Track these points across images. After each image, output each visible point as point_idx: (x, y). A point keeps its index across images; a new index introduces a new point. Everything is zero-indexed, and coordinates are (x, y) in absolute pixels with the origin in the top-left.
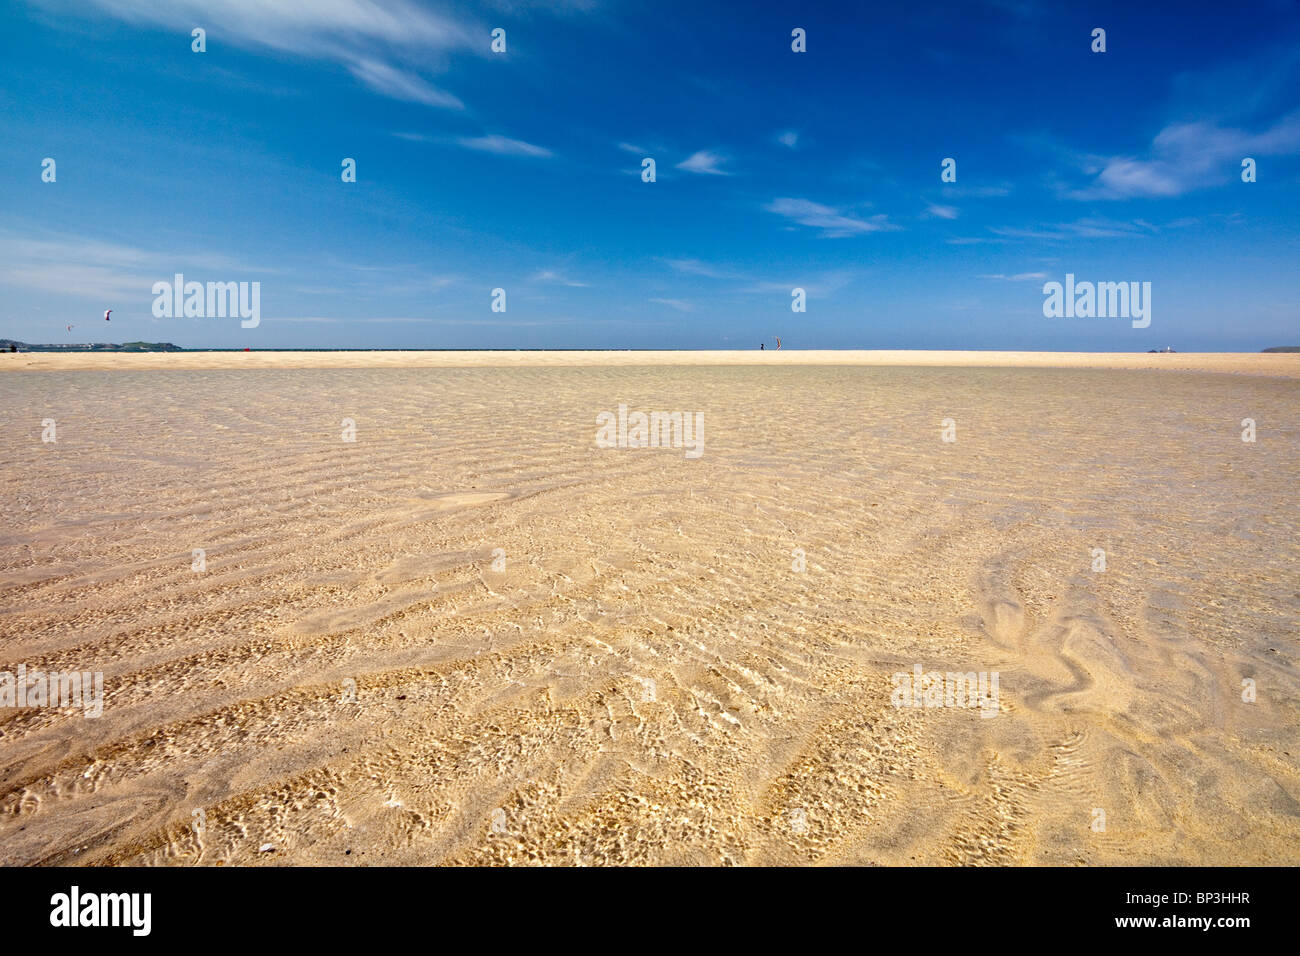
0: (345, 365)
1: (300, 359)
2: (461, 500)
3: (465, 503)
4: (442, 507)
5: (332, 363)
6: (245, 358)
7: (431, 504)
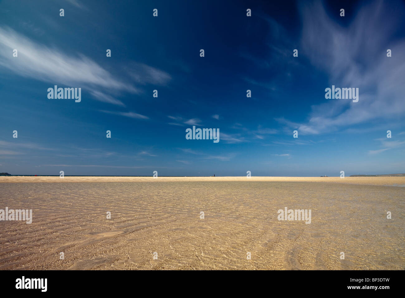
0: (71, 182)
1: (54, 179)
2: (105, 235)
3: (107, 236)
4: (98, 238)
5: (66, 181)
6: (34, 179)
7: (94, 237)
